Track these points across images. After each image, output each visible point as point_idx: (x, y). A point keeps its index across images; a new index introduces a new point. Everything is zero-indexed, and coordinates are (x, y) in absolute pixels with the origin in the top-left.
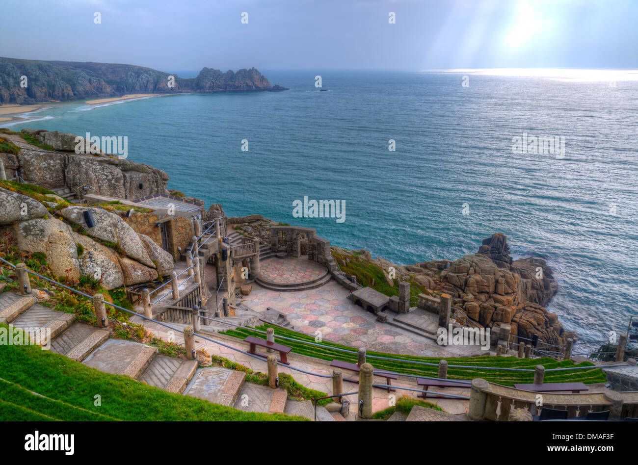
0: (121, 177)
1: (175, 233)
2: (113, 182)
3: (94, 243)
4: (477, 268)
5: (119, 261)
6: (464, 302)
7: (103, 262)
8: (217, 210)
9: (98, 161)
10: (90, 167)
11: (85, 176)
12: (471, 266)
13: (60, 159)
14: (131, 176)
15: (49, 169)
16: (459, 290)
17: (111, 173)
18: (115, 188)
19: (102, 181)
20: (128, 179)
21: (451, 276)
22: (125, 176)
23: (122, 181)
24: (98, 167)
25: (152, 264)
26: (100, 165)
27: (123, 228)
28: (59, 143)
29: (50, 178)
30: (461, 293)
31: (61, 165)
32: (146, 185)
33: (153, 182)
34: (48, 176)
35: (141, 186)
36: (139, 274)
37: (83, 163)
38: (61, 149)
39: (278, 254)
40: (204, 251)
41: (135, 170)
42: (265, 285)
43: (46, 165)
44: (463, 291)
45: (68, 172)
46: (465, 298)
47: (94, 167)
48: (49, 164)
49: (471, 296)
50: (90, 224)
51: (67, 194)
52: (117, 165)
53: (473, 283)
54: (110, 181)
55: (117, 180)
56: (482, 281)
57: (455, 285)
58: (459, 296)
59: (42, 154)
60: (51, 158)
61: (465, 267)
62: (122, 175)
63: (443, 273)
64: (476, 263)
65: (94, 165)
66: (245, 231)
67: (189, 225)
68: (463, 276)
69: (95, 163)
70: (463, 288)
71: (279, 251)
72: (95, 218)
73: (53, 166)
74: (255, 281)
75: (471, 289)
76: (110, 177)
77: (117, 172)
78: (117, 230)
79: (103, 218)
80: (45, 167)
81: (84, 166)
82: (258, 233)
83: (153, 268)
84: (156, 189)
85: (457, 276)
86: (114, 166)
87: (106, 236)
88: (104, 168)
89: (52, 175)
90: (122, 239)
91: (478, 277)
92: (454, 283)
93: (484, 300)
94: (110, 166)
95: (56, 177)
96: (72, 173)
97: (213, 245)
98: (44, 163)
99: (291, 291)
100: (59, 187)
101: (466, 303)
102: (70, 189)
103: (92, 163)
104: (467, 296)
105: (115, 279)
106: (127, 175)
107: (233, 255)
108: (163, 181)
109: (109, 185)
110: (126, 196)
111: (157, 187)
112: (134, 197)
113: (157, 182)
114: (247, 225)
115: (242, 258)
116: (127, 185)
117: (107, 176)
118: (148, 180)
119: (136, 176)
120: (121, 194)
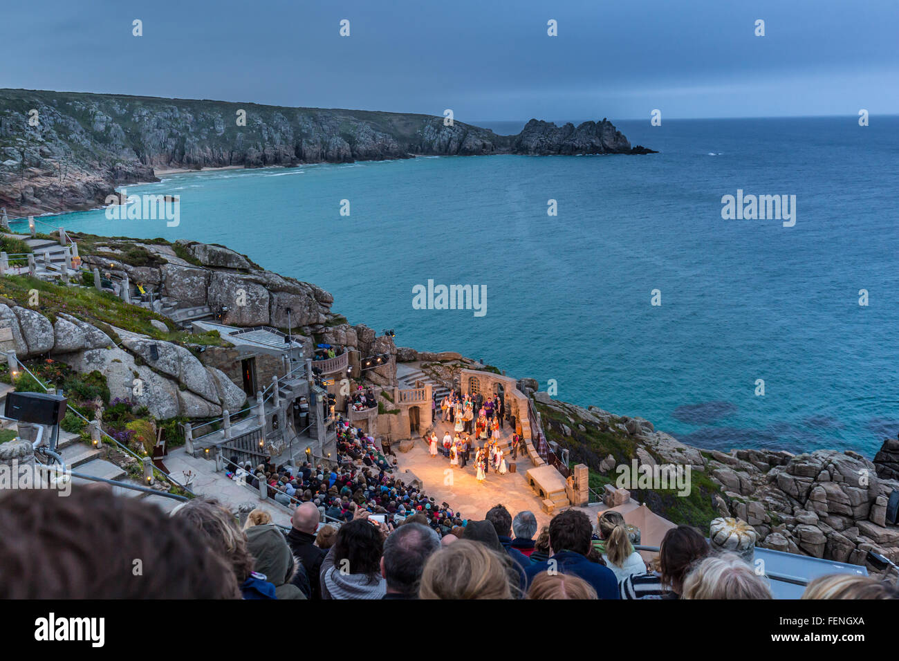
0: (267, 298)
1: (259, 371)
2: (257, 303)
3: (154, 374)
4: (836, 473)
5: (177, 394)
6: (797, 523)
7: (158, 393)
8: (384, 342)
9: (243, 279)
10: (233, 285)
11: (225, 296)
12: (826, 468)
13: (205, 276)
14: (278, 298)
15: (192, 285)
16: (795, 502)
17: (256, 293)
18: (258, 310)
20: (275, 301)
21: (784, 478)
22: (271, 298)
23: (267, 303)
24: (243, 286)
25: (217, 400)
26: (245, 284)
27: (188, 362)
28: (207, 258)
29: (191, 296)
30: (797, 507)
31: (205, 282)
32: (296, 308)
33: (305, 306)
34: (189, 293)
35: (290, 310)
36: (196, 408)
37: (225, 281)
38: (208, 264)
40: (287, 392)
41: (285, 291)
43: (189, 281)
44: (803, 506)
45: (210, 289)
46: (799, 518)
48: (192, 280)
49: (812, 516)
50: (155, 356)
51: (206, 313)
52: (264, 285)
53: (820, 496)
54: (253, 302)
55: (262, 302)
56: (839, 495)
57: (788, 494)
58: (792, 513)
59: (186, 269)
60: (195, 274)
61: (810, 467)
62: (268, 296)
63: (774, 472)
64: (835, 465)
65: (238, 283)
66: (434, 372)
67: (279, 363)
68: (805, 482)
69: (239, 281)
70: (803, 501)
72: (161, 351)
73: (196, 283)
74: (424, 437)
75: (817, 504)
76: (254, 298)
77: (263, 293)
78: (182, 364)
79: (167, 351)
80: (188, 284)
81: (227, 284)
83: (217, 404)
84: (309, 314)
85: (795, 480)
86: (261, 286)
87: (167, 369)
88: (249, 288)
89: (193, 292)
90: (186, 373)
91: (834, 488)
92: (788, 489)
93: (840, 526)
94: (256, 286)
95: (198, 295)
96: (214, 291)
97: (300, 387)
98: (187, 279)
100: (200, 305)
101: (799, 526)
102: (211, 309)
103: (236, 282)
104: (806, 514)
105: (168, 410)
106: (275, 296)
107: (397, 400)
108: (325, 304)
109: (252, 307)
110: (270, 320)
111: (310, 311)
112: (281, 321)
113: (310, 305)
114: (438, 365)
115: (408, 406)
116: (274, 307)
117: (251, 296)
118: (301, 303)
119: (287, 298)
120: (264, 318)
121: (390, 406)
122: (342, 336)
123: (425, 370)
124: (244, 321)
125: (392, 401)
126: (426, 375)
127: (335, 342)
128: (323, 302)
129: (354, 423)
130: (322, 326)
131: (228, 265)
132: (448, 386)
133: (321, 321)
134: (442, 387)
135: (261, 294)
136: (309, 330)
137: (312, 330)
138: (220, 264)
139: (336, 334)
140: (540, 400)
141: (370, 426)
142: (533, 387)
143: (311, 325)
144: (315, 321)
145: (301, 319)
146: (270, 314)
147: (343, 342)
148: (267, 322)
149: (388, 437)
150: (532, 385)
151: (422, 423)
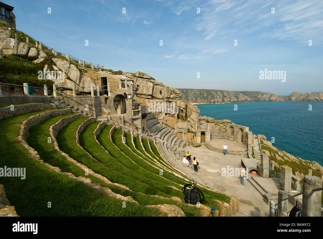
2: (149, 88)
5: (65, 80)
9: (146, 80)
18: (149, 90)
20: (155, 88)
23: (152, 88)
24: (145, 82)
25: (82, 86)
26: (146, 82)
27: (73, 69)
28: (138, 75)
32: (163, 92)
33: (166, 91)
35: (160, 91)
37: (140, 80)
39: (229, 138)
41: (159, 85)
42: (209, 147)
45: (136, 83)
47: (144, 82)
52: (153, 83)
62: (153, 86)
74: (206, 145)
76: (148, 86)
78: (70, 69)
84: (167, 94)
88: (147, 83)
90: (71, 73)
94: (150, 83)
106: (155, 86)
107: (196, 129)
109: (147, 89)
110: (152, 94)
112: (157, 95)
114: (221, 123)
115: (200, 131)
116: (155, 90)
117: (147, 85)
118: (164, 90)
119: (160, 88)
120: (150, 93)
121: (193, 130)
123: (216, 125)
124: (144, 93)
128: (175, 93)
129: (177, 133)
130: (171, 99)
131: (144, 77)
132: (223, 131)
133: (171, 97)
135: (150, 85)
136: (166, 99)
137: (168, 99)
138: (141, 76)
139: (176, 102)
140: (266, 144)
141: (183, 135)
144: (169, 97)
145: (164, 96)
146: (153, 92)
147: (178, 105)
148: (151, 94)
149: (191, 141)
150: (263, 138)
151: (206, 139)
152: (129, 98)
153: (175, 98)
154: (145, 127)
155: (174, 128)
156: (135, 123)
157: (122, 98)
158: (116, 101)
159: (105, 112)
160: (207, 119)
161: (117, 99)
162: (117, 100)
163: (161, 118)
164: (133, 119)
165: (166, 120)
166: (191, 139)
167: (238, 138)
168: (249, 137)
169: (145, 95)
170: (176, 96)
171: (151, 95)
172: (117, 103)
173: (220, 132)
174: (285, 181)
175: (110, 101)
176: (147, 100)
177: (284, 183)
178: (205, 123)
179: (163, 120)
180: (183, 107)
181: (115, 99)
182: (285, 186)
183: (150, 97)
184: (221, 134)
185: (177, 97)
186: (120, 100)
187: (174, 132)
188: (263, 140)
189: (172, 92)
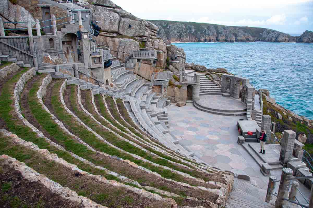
2: (113, 21)
8: (179, 51)
9: (108, 9)
11: (98, 16)
13: (93, 8)
14: (124, 20)
17: (113, 16)
18: (113, 24)
19: (107, 19)
20: (122, 21)
23: (117, 21)
24: (107, 12)
26: (109, 11)
31: (93, 11)
32: (133, 26)
33: (138, 26)
35: (130, 26)
37: (99, 9)
39: (224, 94)
42: (197, 106)
45: (94, 14)
47: (105, 12)
52: (118, 13)
54: (111, 20)
55: (115, 20)
62: (119, 18)
66: (211, 77)
69: (106, 10)
71: (225, 92)
74: (193, 102)
77: (117, 16)
82: (219, 79)
84: (139, 30)
86: (116, 13)
88: (110, 13)
94: (114, 13)
99: (207, 112)
103: (104, 10)
106: (122, 19)
107: (181, 81)
108: (152, 30)
109: (110, 22)
110: (118, 30)
111: (140, 29)
112: (125, 32)
113: (140, 26)
114: (214, 73)
115: (186, 84)
116: (121, 24)
117: (111, 18)
118: (135, 24)
119: (128, 21)
120: (115, 28)
121: (177, 83)
122: (156, 44)
123: (207, 75)
124: (105, 28)
125: (178, 80)
126: (207, 77)
127: (151, 46)
128: (151, 29)
129: (154, 87)
130: (146, 38)
131: (105, 5)
132: (216, 83)
133: (145, 35)
134: (214, 83)
135: (115, 17)
136: (138, 38)
137: (141, 38)
138: (101, 4)
139: (153, 43)
140: (268, 101)
141: (163, 90)
142: (266, 94)
143: (141, 37)
144: (142, 34)
145: (135, 33)
146: (119, 27)
147: (156, 47)
148: (116, 30)
149: (173, 98)
150: (266, 93)
151: (193, 95)
152: (85, 38)
153: (151, 36)
154: (109, 80)
155: (149, 79)
156: (94, 75)
157: (73, 39)
158: (66, 44)
159: (51, 60)
160: (195, 67)
161: (68, 40)
162: (67, 42)
163: (131, 66)
164: (92, 69)
165: (139, 69)
166: (173, 95)
167: (235, 93)
168: (249, 92)
169: (107, 32)
170: (153, 33)
171: (117, 33)
172: (68, 46)
173: (212, 85)
174: (287, 148)
175: (57, 42)
176: (110, 39)
177: (285, 150)
178: (192, 72)
179: (134, 68)
180: (162, 49)
181: (64, 40)
182: (286, 153)
183: (115, 35)
184: (214, 87)
185: (154, 36)
186: (71, 42)
187: (150, 85)
188: (266, 95)
189: (147, 27)
